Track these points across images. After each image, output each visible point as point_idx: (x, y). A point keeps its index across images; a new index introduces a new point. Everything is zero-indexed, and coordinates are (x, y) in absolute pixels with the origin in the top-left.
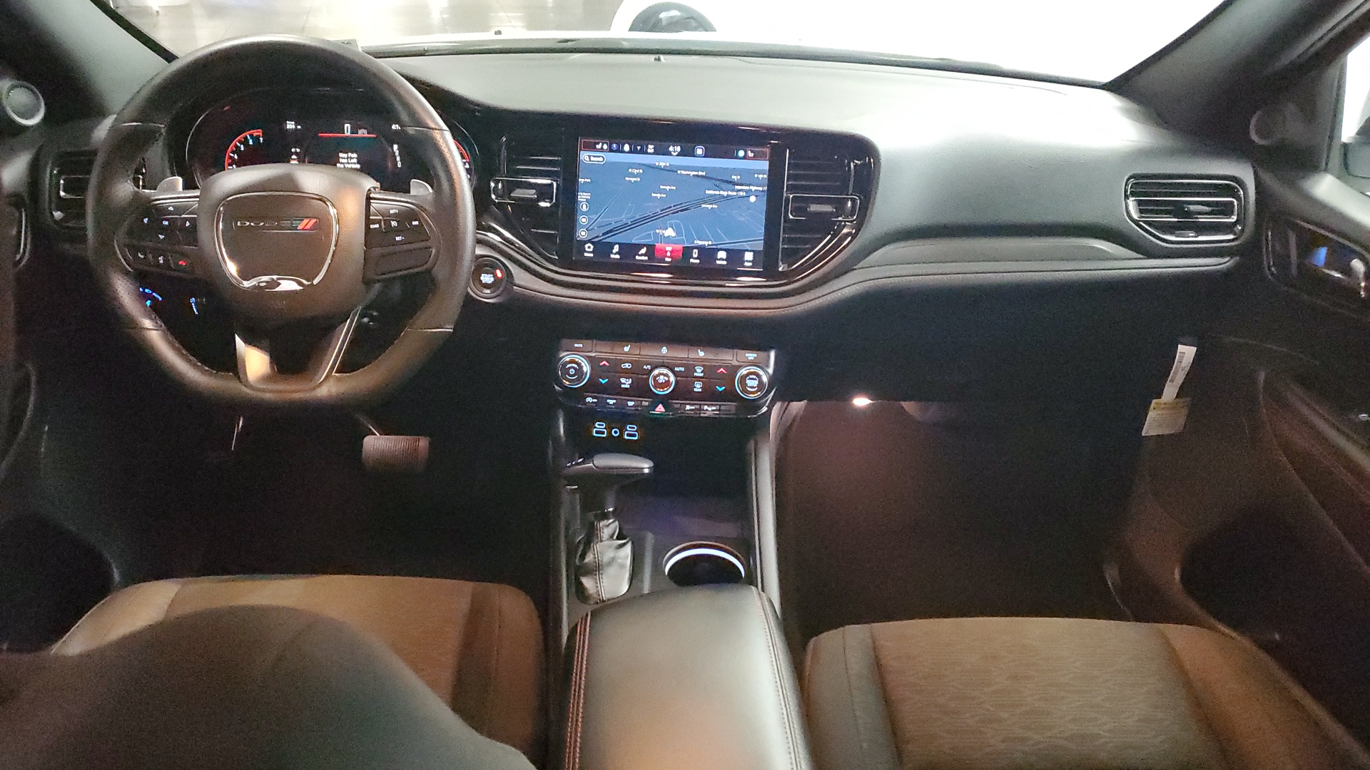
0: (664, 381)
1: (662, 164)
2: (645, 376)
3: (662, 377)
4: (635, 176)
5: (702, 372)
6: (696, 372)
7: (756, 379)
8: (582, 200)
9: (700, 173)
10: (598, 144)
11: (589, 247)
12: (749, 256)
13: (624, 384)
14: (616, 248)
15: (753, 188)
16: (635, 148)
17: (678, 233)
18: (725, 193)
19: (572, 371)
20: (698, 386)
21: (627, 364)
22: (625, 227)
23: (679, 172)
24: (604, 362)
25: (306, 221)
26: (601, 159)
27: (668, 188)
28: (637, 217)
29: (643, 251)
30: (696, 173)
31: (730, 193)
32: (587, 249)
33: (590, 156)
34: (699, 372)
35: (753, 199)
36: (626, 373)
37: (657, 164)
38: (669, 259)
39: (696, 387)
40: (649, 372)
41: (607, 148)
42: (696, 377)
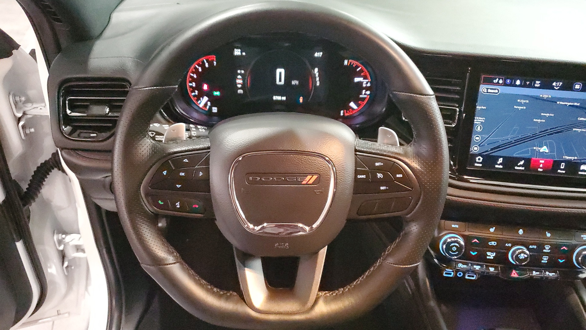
0: (524, 257)
1: (545, 96)
2: (506, 251)
3: (522, 255)
4: (520, 104)
5: (549, 250)
6: (545, 249)
8: (478, 123)
9: (575, 104)
10: (495, 79)
11: (479, 159)
13: (490, 256)
14: (500, 160)
16: (525, 83)
17: (551, 150)
20: (545, 259)
21: (493, 243)
22: (509, 145)
23: (558, 103)
24: (476, 240)
25: (309, 177)
27: (548, 115)
28: (520, 137)
29: (522, 163)
30: (572, 104)
32: (477, 161)
33: (487, 89)
34: (547, 249)
36: (492, 249)
37: (541, 96)
38: (541, 170)
39: (543, 260)
40: (509, 249)
41: (503, 83)
42: (544, 252)
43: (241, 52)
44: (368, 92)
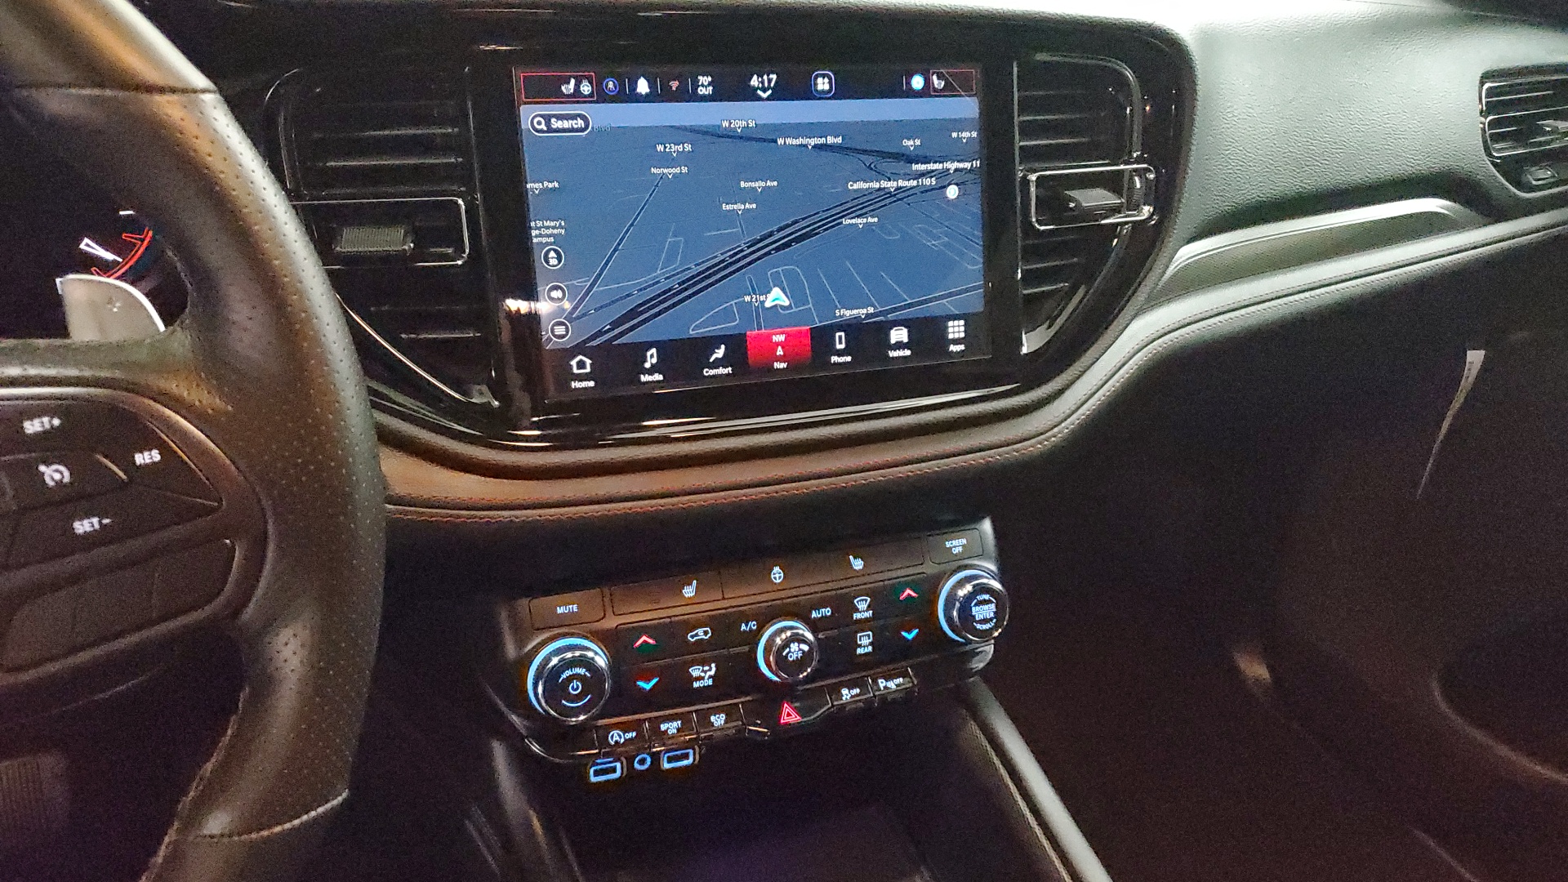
0: (800, 655)
1: (739, 125)
2: (746, 648)
3: (794, 647)
4: (667, 160)
6: (857, 610)
7: (989, 602)
8: (544, 240)
9: (830, 140)
10: (565, 81)
11: (581, 365)
12: (956, 329)
13: (700, 678)
14: (652, 357)
15: (952, 166)
16: (666, 85)
17: (797, 297)
18: (891, 185)
19: (575, 688)
20: (865, 641)
21: (700, 631)
22: (666, 300)
23: (780, 141)
24: (644, 638)
26: (580, 123)
27: (758, 185)
28: (695, 270)
29: (720, 353)
30: (822, 141)
31: (901, 183)
32: (576, 371)
33: (547, 118)
35: (952, 192)
36: (701, 653)
37: (725, 124)
38: (783, 365)
39: (860, 646)
40: (755, 636)
41: (593, 91)
42: (859, 621)
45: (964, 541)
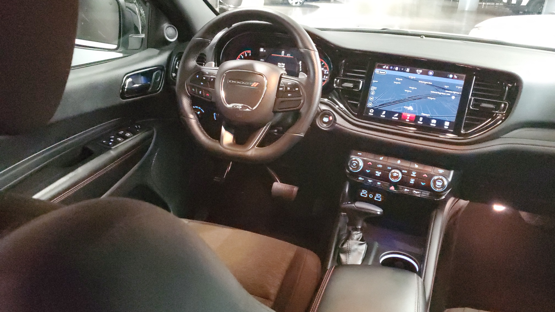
1: (412, 77)
2: (388, 172)
3: (395, 174)
4: (398, 81)
5: (415, 175)
6: (412, 174)
7: (441, 182)
8: (372, 90)
9: (430, 83)
10: (384, 66)
11: (372, 111)
12: (447, 124)
13: (377, 174)
14: (384, 113)
15: (454, 93)
16: (401, 69)
17: (415, 109)
18: (440, 93)
19: (354, 164)
21: (380, 165)
22: (389, 104)
23: (419, 81)
24: (370, 163)
25: (255, 83)
26: (384, 73)
27: (413, 88)
28: (396, 100)
29: (397, 115)
30: (428, 83)
31: (442, 93)
32: (370, 112)
33: (379, 71)
34: (414, 174)
35: (453, 97)
36: (379, 169)
37: (410, 77)
38: (408, 121)
39: (411, 181)
40: (390, 171)
41: (388, 68)
42: (412, 176)
43: (264, 50)
44: (327, 77)
45: (443, 171)
